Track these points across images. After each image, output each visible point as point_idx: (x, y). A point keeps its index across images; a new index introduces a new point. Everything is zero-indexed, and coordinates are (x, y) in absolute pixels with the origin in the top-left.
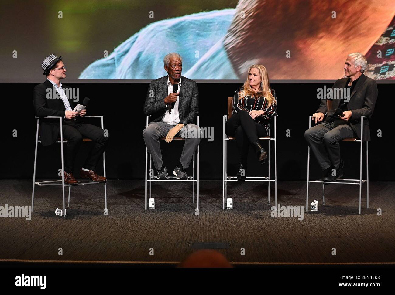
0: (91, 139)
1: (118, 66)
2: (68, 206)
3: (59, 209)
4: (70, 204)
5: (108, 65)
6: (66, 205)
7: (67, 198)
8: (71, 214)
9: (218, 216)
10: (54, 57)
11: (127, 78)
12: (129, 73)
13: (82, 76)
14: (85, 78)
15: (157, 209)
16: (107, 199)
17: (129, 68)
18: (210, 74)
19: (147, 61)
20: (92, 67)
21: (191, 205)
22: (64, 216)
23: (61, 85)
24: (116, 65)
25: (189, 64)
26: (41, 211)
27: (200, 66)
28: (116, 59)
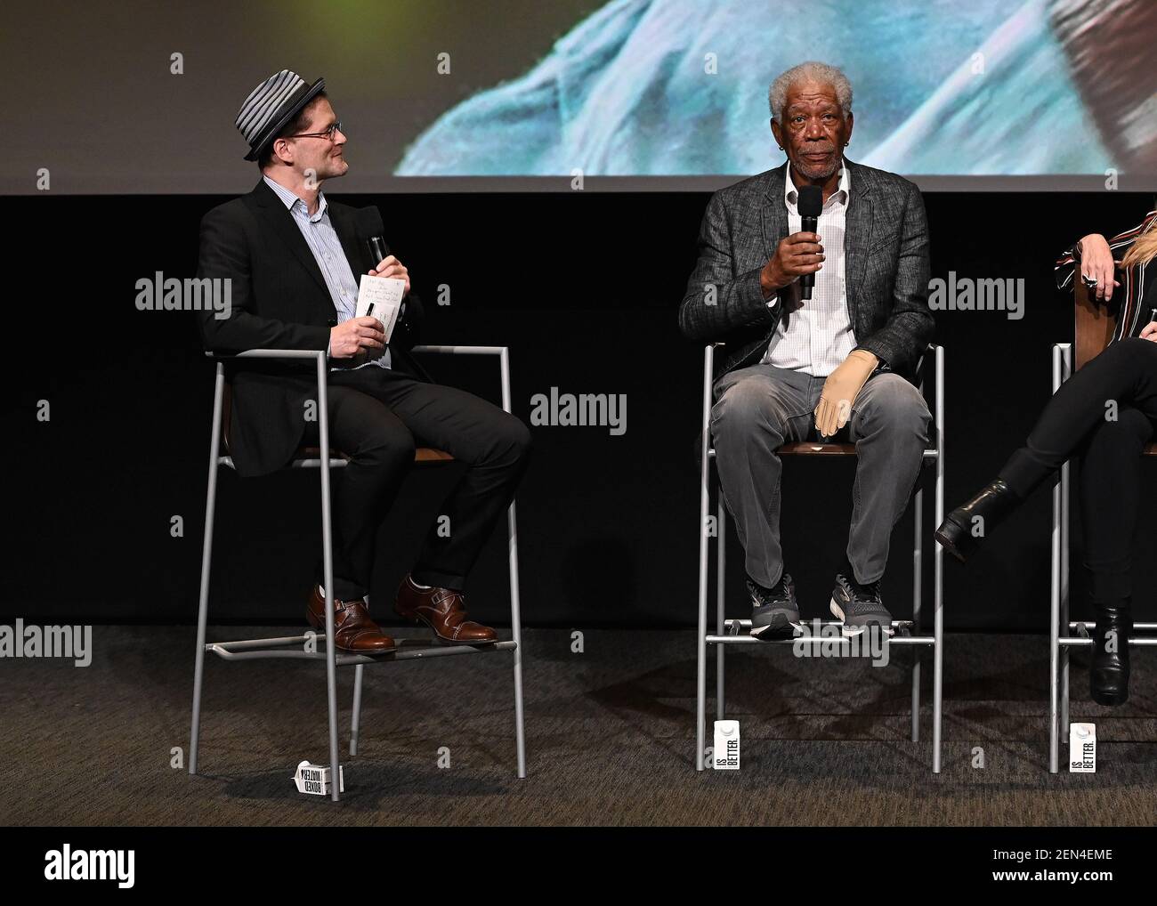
0: (450, 453)
1: (572, 118)
2: (353, 752)
3: (312, 762)
4: (358, 742)
5: (527, 113)
6: (343, 745)
7: (345, 713)
8: (364, 787)
9: (1031, 804)
10: (293, 83)
11: (612, 171)
12: (620, 147)
13: (412, 164)
14: (426, 174)
15: (751, 768)
16: (525, 720)
17: (623, 124)
18: (991, 152)
19: (705, 92)
20: (457, 123)
21: (903, 748)
22: (335, 798)
23: (323, 203)
24: (565, 114)
25: (893, 106)
26: (232, 770)
27: (945, 116)
28: (561, 85)
